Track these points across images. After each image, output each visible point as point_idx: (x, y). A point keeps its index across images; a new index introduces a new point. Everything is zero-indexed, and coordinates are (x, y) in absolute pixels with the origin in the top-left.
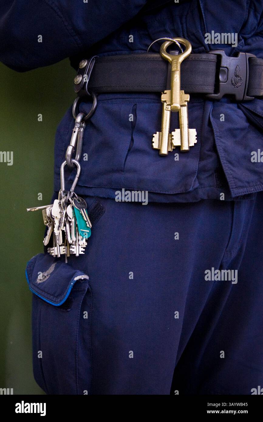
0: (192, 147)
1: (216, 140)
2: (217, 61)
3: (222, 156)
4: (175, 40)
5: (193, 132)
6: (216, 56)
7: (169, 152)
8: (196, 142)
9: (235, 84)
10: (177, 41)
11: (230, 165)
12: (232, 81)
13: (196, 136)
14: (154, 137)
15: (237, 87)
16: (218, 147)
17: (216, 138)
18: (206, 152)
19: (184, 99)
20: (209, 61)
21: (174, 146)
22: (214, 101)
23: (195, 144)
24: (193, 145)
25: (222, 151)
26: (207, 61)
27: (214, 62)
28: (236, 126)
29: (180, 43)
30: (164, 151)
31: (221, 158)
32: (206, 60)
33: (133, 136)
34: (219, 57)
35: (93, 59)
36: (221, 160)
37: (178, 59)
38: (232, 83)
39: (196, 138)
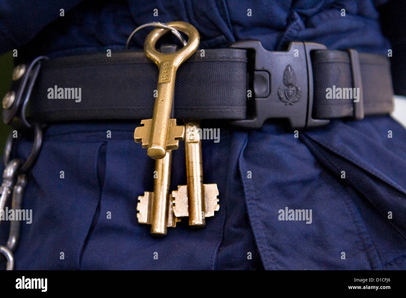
0: (211, 218)
1: (249, 206)
2: (248, 60)
3: (260, 237)
4: (171, 26)
5: (213, 189)
6: (245, 51)
7: (168, 229)
8: (218, 208)
9: (287, 101)
10: (174, 28)
11: (276, 254)
12: (278, 94)
13: (218, 197)
14: (139, 201)
15: (291, 104)
16: (252, 219)
17: (248, 202)
18: (233, 229)
19: (174, 136)
20: (230, 61)
21: (179, 218)
22: (250, 131)
23: (215, 212)
24: (213, 215)
25: (260, 226)
26: (226, 61)
27: (241, 64)
28: (290, 178)
29: (181, 30)
30: (160, 228)
31: (257, 240)
32: (224, 60)
33: (102, 202)
34: (251, 53)
35: (36, 64)
36: (259, 245)
37: (171, 61)
38: (280, 98)
39: (218, 200)
